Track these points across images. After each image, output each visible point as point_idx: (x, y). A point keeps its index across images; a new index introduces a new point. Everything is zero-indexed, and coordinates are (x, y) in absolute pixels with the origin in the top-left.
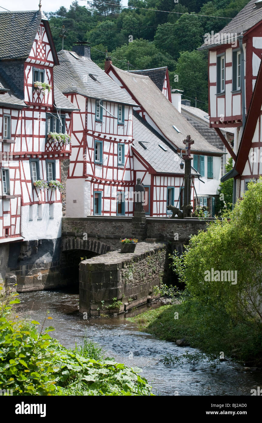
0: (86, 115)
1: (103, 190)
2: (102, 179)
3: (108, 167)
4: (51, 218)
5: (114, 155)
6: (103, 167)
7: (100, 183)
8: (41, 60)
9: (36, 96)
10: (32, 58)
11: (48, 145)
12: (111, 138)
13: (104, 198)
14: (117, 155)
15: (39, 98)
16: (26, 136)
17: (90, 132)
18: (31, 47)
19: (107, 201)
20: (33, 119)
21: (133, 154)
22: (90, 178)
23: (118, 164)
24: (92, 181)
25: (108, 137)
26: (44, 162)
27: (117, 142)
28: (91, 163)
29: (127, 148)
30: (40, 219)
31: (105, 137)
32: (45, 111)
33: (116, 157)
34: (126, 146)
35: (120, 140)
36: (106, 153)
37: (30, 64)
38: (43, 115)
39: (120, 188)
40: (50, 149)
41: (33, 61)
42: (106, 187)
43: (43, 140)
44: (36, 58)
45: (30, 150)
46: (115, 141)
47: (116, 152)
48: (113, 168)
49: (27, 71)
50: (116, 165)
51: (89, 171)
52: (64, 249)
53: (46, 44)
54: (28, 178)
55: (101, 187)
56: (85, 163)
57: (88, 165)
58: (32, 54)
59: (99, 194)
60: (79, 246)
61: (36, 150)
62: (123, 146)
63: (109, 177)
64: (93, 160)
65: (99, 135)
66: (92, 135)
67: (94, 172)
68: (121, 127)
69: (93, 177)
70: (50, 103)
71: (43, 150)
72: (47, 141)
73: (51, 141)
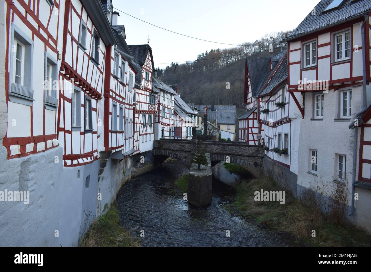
0: (160, 97)
1: (165, 128)
2: (164, 123)
3: (166, 119)
4: (150, 141)
5: (168, 114)
6: (165, 118)
7: (164, 125)
8: (148, 67)
9: (146, 84)
10: (145, 65)
11: (149, 108)
12: (168, 107)
13: (165, 131)
14: (169, 114)
16: (141, 102)
17: (161, 104)
18: (145, 59)
19: (166, 132)
20: (144, 95)
21: (174, 114)
22: (161, 123)
23: (170, 118)
24: (161, 124)
25: (167, 107)
26: (148, 115)
27: (169, 109)
28: (161, 116)
29: (173, 111)
30: (146, 142)
31: (166, 106)
32: (149, 92)
33: (169, 115)
34: (172, 110)
35: (171, 108)
36: (166, 113)
39: (170, 127)
40: (150, 109)
41: (145, 67)
42: (166, 127)
43: (148, 105)
45: (143, 109)
46: (169, 108)
47: (169, 113)
48: (168, 119)
49: (143, 71)
50: (169, 118)
51: (161, 120)
52: (154, 154)
53: (150, 60)
54: (142, 122)
55: (164, 126)
56: (159, 116)
57: (160, 117)
58: (145, 63)
59: (163, 129)
60: (162, 153)
61: (145, 110)
62: (171, 110)
63: (167, 123)
64: (162, 116)
65: (164, 105)
66: (162, 105)
67: (162, 121)
68: (171, 103)
69: (162, 122)
70: (151, 88)
71: (147, 110)
72: (149, 106)
73: (150, 106)
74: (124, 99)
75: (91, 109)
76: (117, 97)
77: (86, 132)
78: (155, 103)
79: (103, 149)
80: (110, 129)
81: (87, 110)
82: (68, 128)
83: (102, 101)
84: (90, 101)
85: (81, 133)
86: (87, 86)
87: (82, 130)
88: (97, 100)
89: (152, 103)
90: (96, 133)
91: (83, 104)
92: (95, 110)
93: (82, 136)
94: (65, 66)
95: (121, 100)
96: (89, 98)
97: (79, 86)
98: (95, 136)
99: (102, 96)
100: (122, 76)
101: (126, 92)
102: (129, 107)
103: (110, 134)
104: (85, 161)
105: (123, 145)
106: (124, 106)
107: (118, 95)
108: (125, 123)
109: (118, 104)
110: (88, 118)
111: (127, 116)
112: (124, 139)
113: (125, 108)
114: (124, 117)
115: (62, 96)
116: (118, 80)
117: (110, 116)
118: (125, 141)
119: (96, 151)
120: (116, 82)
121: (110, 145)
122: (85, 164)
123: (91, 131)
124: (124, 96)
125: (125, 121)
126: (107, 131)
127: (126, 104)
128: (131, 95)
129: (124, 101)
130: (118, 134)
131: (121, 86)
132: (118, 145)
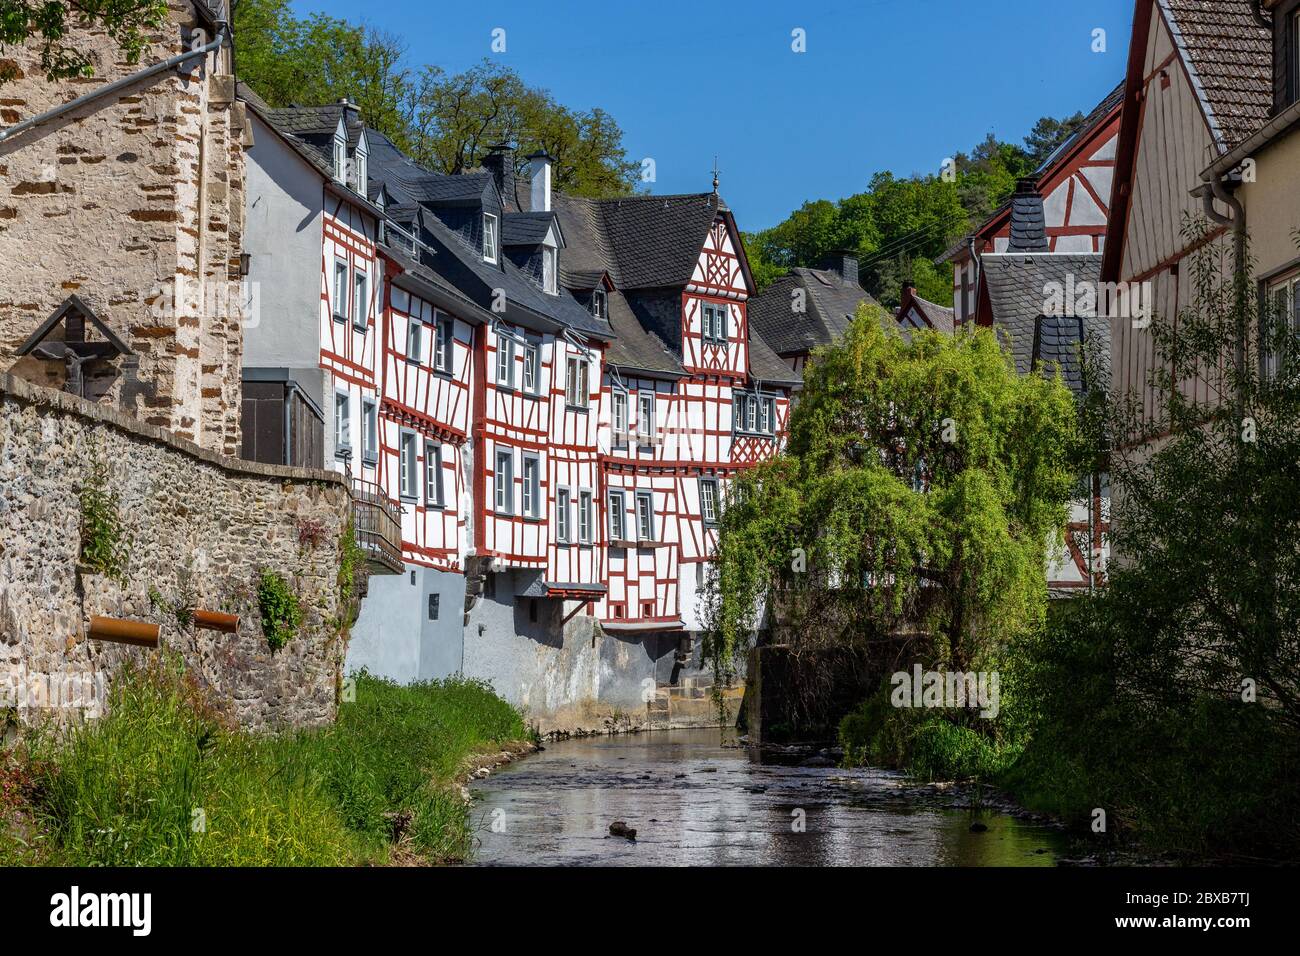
8: (718, 286)
9: (709, 356)
10: (697, 283)
11: (737, 450)
15: (715, 359)
18: (696, 261)
37: (695, 294)
38: (726, 392)
40: (743, 458)
41: (702, 289)
43: (726, 441)
44: (707, 283)
45: (698, 458)
49: (688, 309)
53: (728, 256)
54: (695, 510)
58: (697, 276)
61: (711, 459)
71: (725, 459)
72: (734, 444)
73: (743, 442)
74: (546, 434)
75: (440, 465)
76: (511, 434)
77: (428, 507)
78: (771, 427)
79: (473, 551)
80: (489, 506)
81: (434, 467)
83: (468, 447)
84: (437, 450)
85: (418, 509)
86: (428, 423)
87: (421, 503)
88: (458, 446)
89: (752, 430)
90: (455, 513)
91: (422, 455)
92: (451, 466)
93: (420, 515)
94: (387, 404)
95: (531, 438)
96: (437, 443)
97: (412, 426)
98: (451, 521)
99: (469, 435)
100: (532, 377)
101: (551, 414)
102: (573, 455)
103: (489, 520)
104: (427, 560)
105: (545, 559)
106: (543, 454)
107: (516, 429)
108: (549, 499)
109: (517, 450)
110: (434, 483)
111: (563, 482)
112: (548, 544)
113: (549, 458)
114: (546, 484)
115: (384, 447)
116: (512, 392)
117: (489, 480)
118: (552, 549)
119: (455, 551)
120: (508, 398)
121: (489, 545)
122: (427, 565)
123: (440, 507)
124: (543, 428)
125: (552, 495)
126: (480, 512)
127: (557, 446)
128: (582, 418)
129: (542, 440)
130: (518, 525)
131: (528, 403)
132: (518, 552)
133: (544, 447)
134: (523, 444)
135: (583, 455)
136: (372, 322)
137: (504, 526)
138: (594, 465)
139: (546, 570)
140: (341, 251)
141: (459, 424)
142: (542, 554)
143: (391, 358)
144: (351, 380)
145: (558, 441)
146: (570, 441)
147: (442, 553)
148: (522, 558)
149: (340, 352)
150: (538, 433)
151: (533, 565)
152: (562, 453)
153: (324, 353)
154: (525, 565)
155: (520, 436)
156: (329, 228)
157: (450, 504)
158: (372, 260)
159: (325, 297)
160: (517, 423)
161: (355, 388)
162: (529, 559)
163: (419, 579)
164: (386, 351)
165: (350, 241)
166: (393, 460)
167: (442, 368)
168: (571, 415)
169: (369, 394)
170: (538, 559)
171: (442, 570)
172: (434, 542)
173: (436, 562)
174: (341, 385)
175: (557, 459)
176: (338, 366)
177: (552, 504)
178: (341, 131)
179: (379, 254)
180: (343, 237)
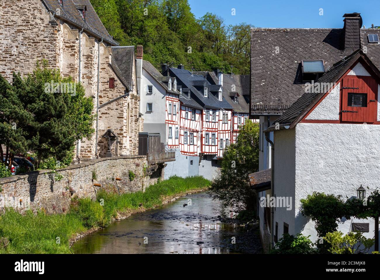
76: (209, 130)
77: (190, 145)
79: (200, 152)
80: (204, 143)
81: (192, 137)
82: (183, 143)
83: (199, 133)
84: (193, 134)
85: (188, 145)
86: (190, 129)
87: (189, 144)
88: (197, 133)
90: (197, 145)
91: (189, 135)
92: (196, 136)
93: (189, 146)
94: (181, 127)
97: (187, 130)
98: (196, 147)
99: (200, 131)
100: (214, 118)
101: (219, 125)
102: (224, 132)
103: (204, 146)
104: (190, 154)
105: (217, 152)
106: (217, 133)
107: (210, 129)
108: (218, 141)
109: (210, 133)
110: (192, 140)
111: (222, 137)
112: (218, 150)
113: (218, 133)
114: (218, 138)
115: (181, 135)
116: (209, 122)
117: (204, 139)
118: (219, 151)
119: (197, 152)
120: (208, 123)
121: (204, 151)
122: (190, 155)
123: (193, 144)
124: (217, 128)
125: (219, 140)
126: (202, 145)
127: (220, 131)
128: (226, 125)
129: (216, 130)
130: (210, 147)
131: (213, 124)
132: (210, 151)
133: (217, 131)
134: (212, 131)
135: (226, 132)
136: (178, 113)
137: (207, 147)
138: (229, 133)
139: (217, 155)
140: (170, 102)
141: (197, 129)
142: (216, 151)
143: (181, 119)
144: (172, 124)
145: (221, 129)
146: (223, 129)
147: (194, 153)
148: (211, 153)
149: (170, 120)
150: (215, 129)
151: (214, 154)
152: (222, 132)
153: (166, 120)
154: (212, 154)
155: (211, 130)
156: (167, 99)
157: (195, 143)
158: (178, 102)
159: (167, 111)
160: (210, 127)
161: (173, 125)
162: (213, 153)
163: (188, 158)
164: (180, 118)
165: (172, 100)
166: (182, 137)
167: (193, 119)
168: (224, 125)
169: (177, 126)
170: (215, 153)
171: (193, 156)
172: (192, 151)
173: (192, 154)
174: (170, 125)
175: (220, 133)
176: (169, 122)
177: (219, 142)
178: (170, 80)
179: (179, 100)
180: (171, 99)
